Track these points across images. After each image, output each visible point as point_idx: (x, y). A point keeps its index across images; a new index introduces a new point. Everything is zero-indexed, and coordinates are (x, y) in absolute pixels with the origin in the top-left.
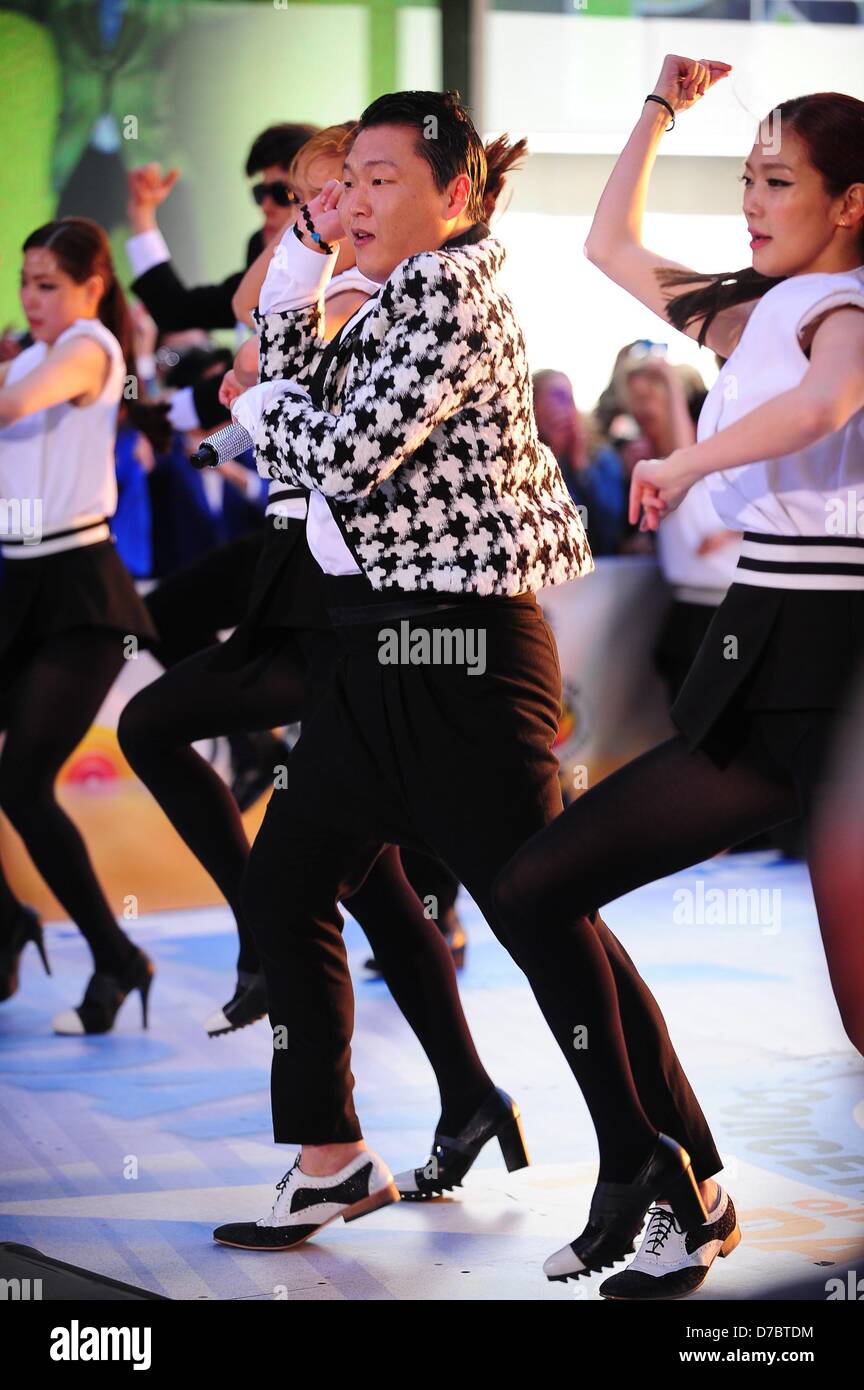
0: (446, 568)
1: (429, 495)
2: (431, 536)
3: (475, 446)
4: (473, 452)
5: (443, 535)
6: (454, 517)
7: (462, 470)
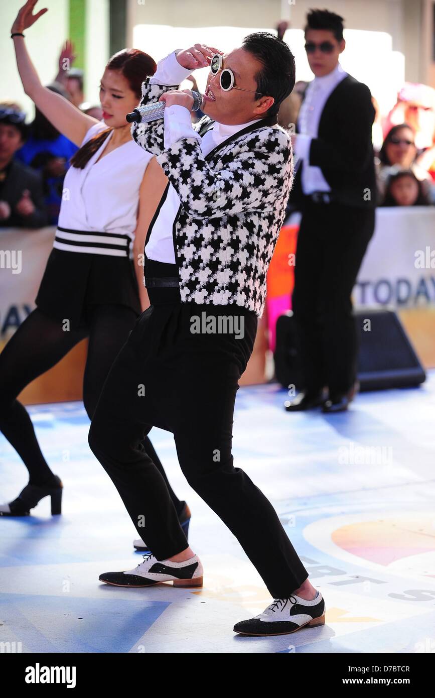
0: (222, 291)
1: (229, 244)
2: (220, 267)
3: (257, 227)
4: (256, 230)
5: (226, 268)
6: (235, 260)
7: (248, 237)
